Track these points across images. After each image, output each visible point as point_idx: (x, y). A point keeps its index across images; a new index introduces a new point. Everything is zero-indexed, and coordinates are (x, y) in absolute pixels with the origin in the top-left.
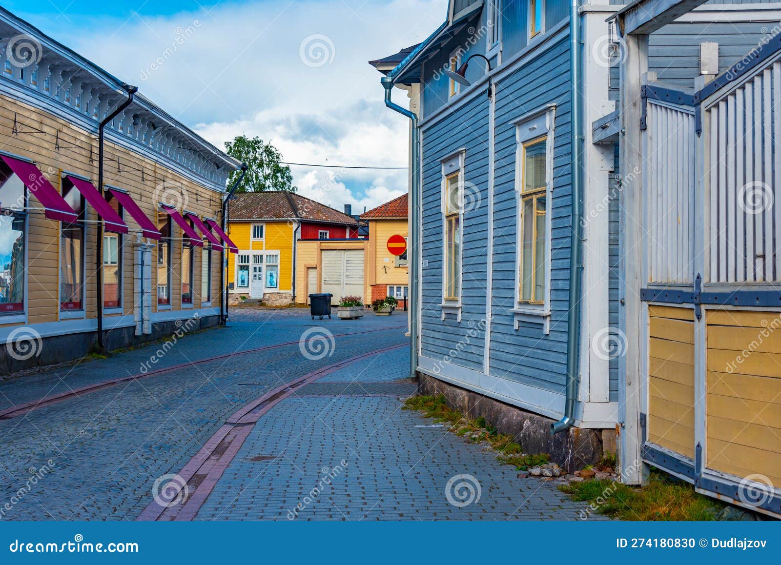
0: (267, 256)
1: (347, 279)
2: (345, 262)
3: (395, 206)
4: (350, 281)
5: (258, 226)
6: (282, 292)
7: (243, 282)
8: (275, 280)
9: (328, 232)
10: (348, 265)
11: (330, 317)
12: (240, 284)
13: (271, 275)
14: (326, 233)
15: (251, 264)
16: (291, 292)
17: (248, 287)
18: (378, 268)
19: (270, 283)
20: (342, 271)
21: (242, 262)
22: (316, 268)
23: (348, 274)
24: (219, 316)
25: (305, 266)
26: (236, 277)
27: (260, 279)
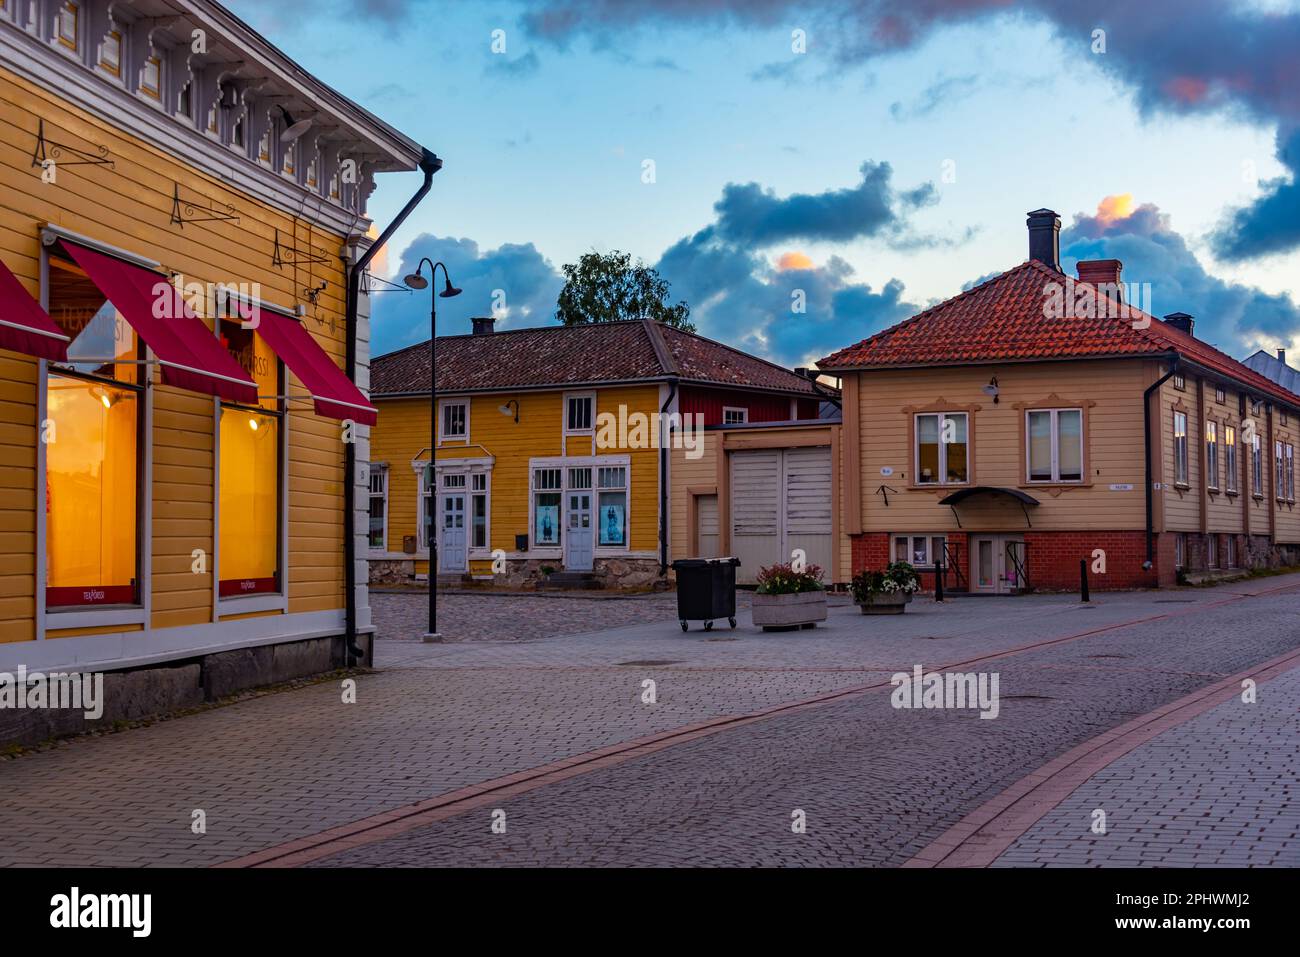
0: (601, 470)
1: (790, 521)
2: (786, 477)
3: (905, 339)
4: (799, 525)
5: (580, 401)
6: (637, 554)
7: (547, 532)
8: (620, 529)
9: (745, 411)
10: (792, 486)
11: (733, 624)
12: (541, 537)
13: (611, 516)
14: (741, 414)
15: (565, 490)
16: (657, 555)
17: (559, 544)
18: (866, 491)
19: (610, 534)
20: (777, 501)
21: (545, 487)
22: (715, 496)
23: (792, 508)
24: (337, 638)
25: (689, 490)
26: (531, 522)
27: (586, 524)
